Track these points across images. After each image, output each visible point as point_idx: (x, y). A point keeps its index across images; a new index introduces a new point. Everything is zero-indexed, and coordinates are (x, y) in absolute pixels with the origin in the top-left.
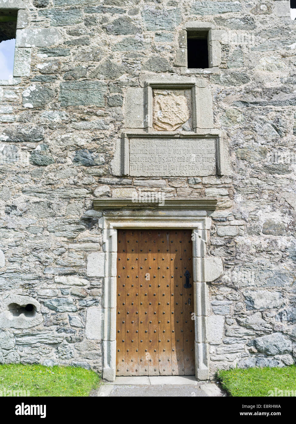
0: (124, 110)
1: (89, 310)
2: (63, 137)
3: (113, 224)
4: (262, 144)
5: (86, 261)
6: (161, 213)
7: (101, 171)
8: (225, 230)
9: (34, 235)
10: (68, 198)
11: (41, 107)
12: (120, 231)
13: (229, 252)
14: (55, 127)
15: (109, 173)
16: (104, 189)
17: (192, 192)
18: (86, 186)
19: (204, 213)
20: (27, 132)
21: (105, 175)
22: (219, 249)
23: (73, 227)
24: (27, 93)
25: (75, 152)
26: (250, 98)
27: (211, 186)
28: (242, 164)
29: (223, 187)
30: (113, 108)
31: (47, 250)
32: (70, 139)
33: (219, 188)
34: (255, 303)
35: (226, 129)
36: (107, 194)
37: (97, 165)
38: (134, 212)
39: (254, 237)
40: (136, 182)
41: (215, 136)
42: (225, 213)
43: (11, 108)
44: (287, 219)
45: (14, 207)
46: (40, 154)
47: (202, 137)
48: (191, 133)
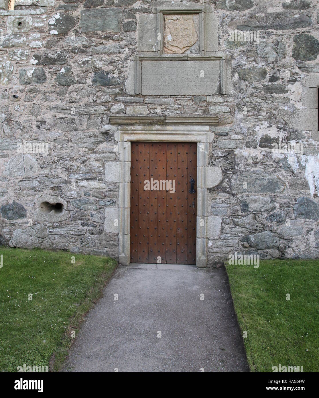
0: (137, 34)
1: (107, 209)
2: (84, 60)
3: (127, 137)
4: (263, 66)
5: (104, 169)
6: (169, 128)
7: (117, 91)
8: (226, 143)
9: (60, 146)
10: (89, 115)
11: (63, 34)
12: (134, 143)
13: (229, 162)
14: (76, 51)
15: (123, 93)
16: (119, 106)
17: (197, 109)
18: (103, 104)
20: (53, 57)
21: (119, 94)
22: (219, 160)
23: (93, 140)
24: (52, 21)
25: (93, 73)
26: (253, 23)
27: (215, 104)
28: (243, 84)
29: (225, 105)
30: (128, 33)
31: (72, 159)
32: (90, 62)
33: (222, 106)
34: (249, 207)
35: (230, 52)
36: (122, 111)
37: (113, 85)
38: (145, 127)
39: (252, 150)
40: (147, 100)
41: (219, 58)
42: (226, 128)
43: (39, 35)
44: (282, 135)
45: (43, 122)
46: (64, 75)
47: (208, 59)
48: (196, 55)
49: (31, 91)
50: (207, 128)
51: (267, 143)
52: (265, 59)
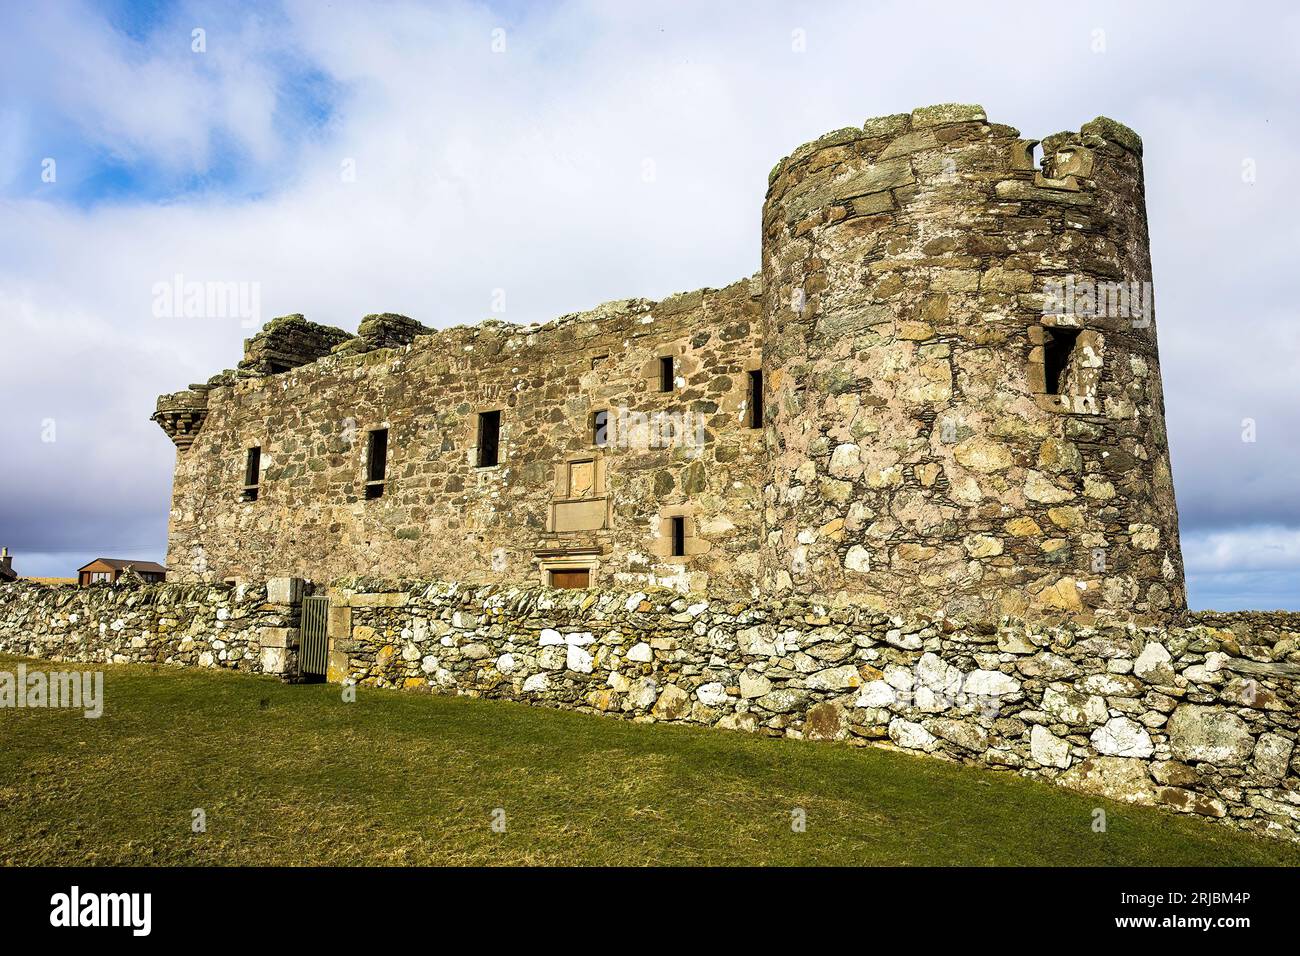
0: (554, 482)
2: (522, 506)
3: (546, 567)
6: (572, 558)
7: (541, 530)
8: (608, 569)
10: (524, 550)
11: (511, 485)
12: (554, 572)
14: (518, 499)
15: (544, 532)
16: (542, 542)
17: (590, 541)
18: (532, 540)
20: (504, 504)
21: (542, 532)
23: (526, 570)
24: (504, 476)
25: (527, 516)
26: (629, 466)
27: (601, 537)
28: (620, 519)
29: (608, 537)
30: (549, 481)
32: (526, 507)
33: (606, 538)
36: (544, 546)
37: (539, 525)
38: (557, 558)
40: (560, 536)
41: (605, 498)
42: (607, 557)
43: (496, 488)
44: (645, 560)
46: (510, 518)
47: (598, 499)
48: (590, 497)
49: (490, 533)
50: (594, 557)
51: (635, 568)
52: (635, 496)
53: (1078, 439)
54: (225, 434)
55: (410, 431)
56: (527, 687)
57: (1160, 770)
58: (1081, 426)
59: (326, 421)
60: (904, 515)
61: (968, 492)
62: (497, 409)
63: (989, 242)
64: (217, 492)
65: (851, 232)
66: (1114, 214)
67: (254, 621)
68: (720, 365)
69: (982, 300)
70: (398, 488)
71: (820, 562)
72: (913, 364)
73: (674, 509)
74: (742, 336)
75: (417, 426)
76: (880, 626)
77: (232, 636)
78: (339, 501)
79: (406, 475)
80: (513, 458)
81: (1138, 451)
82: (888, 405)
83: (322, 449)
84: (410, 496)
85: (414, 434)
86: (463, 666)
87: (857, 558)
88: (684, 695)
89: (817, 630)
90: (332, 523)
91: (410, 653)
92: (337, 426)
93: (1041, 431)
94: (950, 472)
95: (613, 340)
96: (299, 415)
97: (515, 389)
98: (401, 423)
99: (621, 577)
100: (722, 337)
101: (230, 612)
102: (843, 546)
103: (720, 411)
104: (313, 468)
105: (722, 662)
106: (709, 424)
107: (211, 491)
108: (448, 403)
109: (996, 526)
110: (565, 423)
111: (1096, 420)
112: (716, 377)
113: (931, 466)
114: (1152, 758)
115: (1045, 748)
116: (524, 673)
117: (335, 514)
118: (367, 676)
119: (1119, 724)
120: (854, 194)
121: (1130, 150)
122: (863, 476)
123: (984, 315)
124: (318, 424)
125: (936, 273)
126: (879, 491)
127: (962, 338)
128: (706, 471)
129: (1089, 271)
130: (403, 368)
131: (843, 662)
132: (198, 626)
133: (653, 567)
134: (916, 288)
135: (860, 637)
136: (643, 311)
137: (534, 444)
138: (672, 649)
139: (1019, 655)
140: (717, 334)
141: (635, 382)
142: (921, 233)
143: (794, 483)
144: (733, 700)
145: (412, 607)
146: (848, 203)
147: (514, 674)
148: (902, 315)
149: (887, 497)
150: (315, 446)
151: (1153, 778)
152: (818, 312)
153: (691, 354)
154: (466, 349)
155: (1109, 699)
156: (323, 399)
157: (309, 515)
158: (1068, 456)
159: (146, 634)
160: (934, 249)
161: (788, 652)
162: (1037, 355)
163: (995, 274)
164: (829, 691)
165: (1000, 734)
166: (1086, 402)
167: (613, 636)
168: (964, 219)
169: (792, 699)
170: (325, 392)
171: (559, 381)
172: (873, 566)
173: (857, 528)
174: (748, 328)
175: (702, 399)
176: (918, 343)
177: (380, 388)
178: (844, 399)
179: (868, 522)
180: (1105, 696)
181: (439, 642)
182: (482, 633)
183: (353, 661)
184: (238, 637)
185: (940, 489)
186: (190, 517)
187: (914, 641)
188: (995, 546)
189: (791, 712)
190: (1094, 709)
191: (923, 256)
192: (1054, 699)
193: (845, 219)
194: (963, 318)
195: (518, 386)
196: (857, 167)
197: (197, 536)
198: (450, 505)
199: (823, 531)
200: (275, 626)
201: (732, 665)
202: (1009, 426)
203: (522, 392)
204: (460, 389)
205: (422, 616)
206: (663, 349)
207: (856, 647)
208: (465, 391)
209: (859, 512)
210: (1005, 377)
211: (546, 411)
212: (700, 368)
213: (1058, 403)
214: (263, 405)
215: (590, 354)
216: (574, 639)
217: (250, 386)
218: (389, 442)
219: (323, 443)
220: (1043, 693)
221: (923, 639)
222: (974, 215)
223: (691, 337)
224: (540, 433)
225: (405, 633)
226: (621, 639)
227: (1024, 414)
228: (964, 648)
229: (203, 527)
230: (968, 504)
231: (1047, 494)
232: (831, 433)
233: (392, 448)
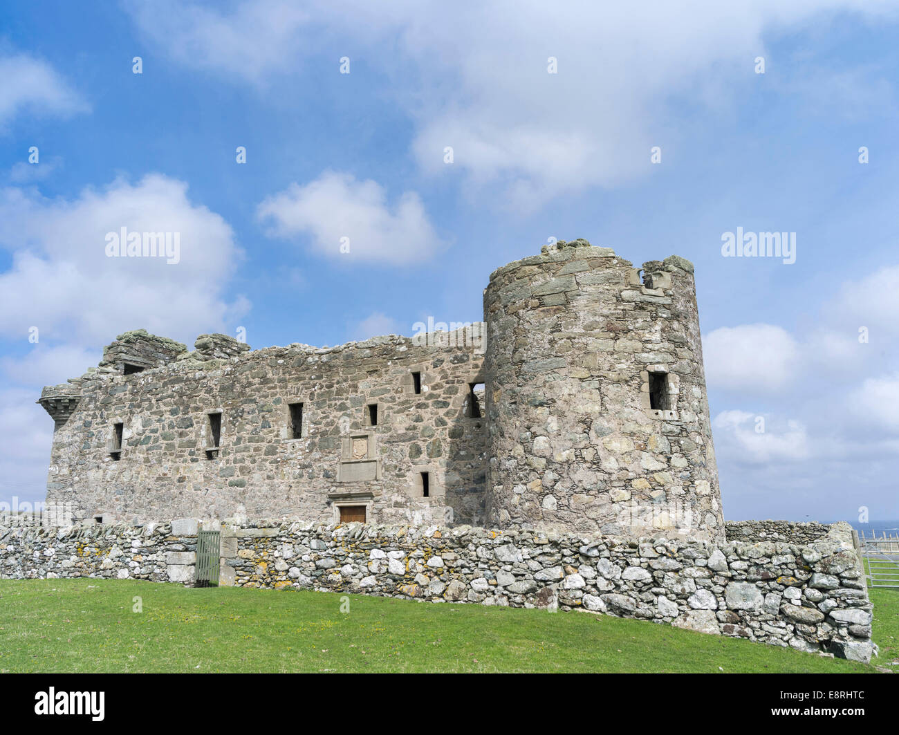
0: (341, 450)
2: (319, 465)
3: (337, 504)
4: (395, 463)
6: (354, 499)
7: (332, 480)
8: (379, 506)
10: (321, 493)
11: (311, 451)
12: (341, 508)
13: (380, 516)
14: (316, 460)
15: (335, 482)
16: (334, 488)
17: (366, 488)
18: (327, 487)
19: (370, 498)
20: (306, 464)
22: (376, 515)
23: (323, 506)
24: (307, 445)
25: (323, 472)
26: (392, 440)
27: (374, 485)
28: (386, 473)
30: (338, 449)
32: (322, 466)
33: (377, 486)
35: (381, 456)
36: (334, 491)
37: (331, 477)
38: (344, 499)
39: (390, 509)
40: (345, 485)
41: (375, 461)
42: (378, 498)
43: (301, 453)
44: (404, 500)
45: (302, 498)
46: (311, 473)
47: (371, 461)
48: (366, 460)
49: (298, 482)
51: (397, 505)
52: (397, 459)
53: (667, 434)
54: (95, 414)
55: (237, 416)
56: (362, 584)
57: (722, 615)
58: (669, 427)
59: (175, 407)
60: (576, 477)
61: (610, 464)
62: (301, 401)
63: (618, 324)
64: (88, 454)
65: (542, 314)
66: (682, 308)
67: (162, 547)
68: (451, 379)
69: (615, 356)
70: (229, 453)
71: (527, 504)
72: (579, 392)
73: (423, 467)
74: (464, 361)
75: (243, 411)
76: (576, 544)
77: (145, 558)
78: (185, 461)
79: (235, 444)
80: (311, 433)
81: (698, 439)
82: (566, 414)
83: (171, 426)
84: (238, 458)
85: (241, 417)
86: (318, 573)
87: (549, 503)
88: (463, 586)
89: (541, 547)
90: (179, 476)
91: (281, 565)
92: (183, 411)
93: (648, 430)
94: (601, 453)
95: (381, 360)
96: (154, 401)
97: (313, 389)
98: (232, 409)
99: (387, 510)
100: (452, 362)
101: (142, 542)
102: (542, 495)
103: (451, 407)
104: (164, 439)
105: (486, 566)
106: (444, 415)
107: (82, 454)
108: (266, 397)
109: (627, 484)
110: (348, 412)
111: (677, 423)
112: (448, 386)
113: (591, 450)
114: (718, 609)
115: (665, 606)
116: (360, 575)
117: (181, 470)
118: (249, 581)
119: (702, 593)
120: (544, 293)
121: (688, 272)
122: (552, 455)
123: (617, 365)
124: (169, 408)
125: (590, 340)
126: (562, 464)
127: (605, 378)
128: (442, 444)
129: (670, 341)
130: (232, 373)
131: (556, 564)
132: (116, 551)
133: (408, 504)
134: (579, 349)
135: (565, 550)
136: (400, 344)
137: (328, 424)
138: (456, 559)
139: (650, 558)
140: (449, 359)
141: (396, 388)
142: (581, 318)
143: (511, 457)
144: (492, 588)
145: (281, 537)
146: (540, 298)
147: (353, 577)
148: (572, 363)
149: (566, 467)
150: (166, 423)
151: (718, 619)
152: (524, 359)
153: (431, 371)
154: (279, 362)
155: (697, 580)
156: (173, 391)
157: (161, 471)
158: (662, 444)
159: (74, 558)
160: (590, 328)
161: (524, 560)
162: (646, 387)
163: (623, 343)
164: (548, 581)
165: (642, 601)
166: (671, 414)
167: (417, 552)
168: (605, 311)
169: (528, 586)
170: (173, 387)
171: (345, 385)
172: (559, 507)
173: (549, 485)
174: (468, 357)
175: (439, 399)
176: (582, 380)
177: (216, 385)
178: (540, 410)
179: (556, 481)
180: (695, 578)
181: (301, 558)
182: (331, 552)
183: (239, 572)
184: (149, 558)
185: (596, 462)
186: (65, 471)
187: (595, 552)
188: (627, 495)
189: (527, 593)
190: (689, 585)
191: (584, 331)
192: (670, 580)
193: (538, 307)
194: (606, 366)
195: (316, 387)
196: (545, 278)
197: (72, 485)
198: (267, 464)
199: (529, 486)
200: (179, 551)
201: (492, 568)
202: (631, 427)
203: (319, 391)
204: (275, 387)
205: (289, 543)
206: (414, 367)
207: (563, 556)
208: (278, 390)
209: (550, 476)
210: (629, 400)
211: (336, 404)
212: (438, 380)
213: (657, 414)
214: (125, 395)
215: (366, 368)
216: (394, 554)
217: (115, 381)
218: (222, 421)
219: (172, 422)
220: (663, 578)
221: (600, 551)
222: (610, 309)
223: (432, 361)
224: (331, 418)
225: (276, 554)
226: (423, 554)
227: (640, 421)
228: (622, 555)
229: (77, 479)
230: (611, 471)
231: (653, 465)
232: (533, 430)
233: (225, 426)
